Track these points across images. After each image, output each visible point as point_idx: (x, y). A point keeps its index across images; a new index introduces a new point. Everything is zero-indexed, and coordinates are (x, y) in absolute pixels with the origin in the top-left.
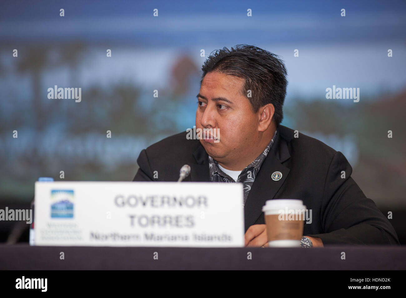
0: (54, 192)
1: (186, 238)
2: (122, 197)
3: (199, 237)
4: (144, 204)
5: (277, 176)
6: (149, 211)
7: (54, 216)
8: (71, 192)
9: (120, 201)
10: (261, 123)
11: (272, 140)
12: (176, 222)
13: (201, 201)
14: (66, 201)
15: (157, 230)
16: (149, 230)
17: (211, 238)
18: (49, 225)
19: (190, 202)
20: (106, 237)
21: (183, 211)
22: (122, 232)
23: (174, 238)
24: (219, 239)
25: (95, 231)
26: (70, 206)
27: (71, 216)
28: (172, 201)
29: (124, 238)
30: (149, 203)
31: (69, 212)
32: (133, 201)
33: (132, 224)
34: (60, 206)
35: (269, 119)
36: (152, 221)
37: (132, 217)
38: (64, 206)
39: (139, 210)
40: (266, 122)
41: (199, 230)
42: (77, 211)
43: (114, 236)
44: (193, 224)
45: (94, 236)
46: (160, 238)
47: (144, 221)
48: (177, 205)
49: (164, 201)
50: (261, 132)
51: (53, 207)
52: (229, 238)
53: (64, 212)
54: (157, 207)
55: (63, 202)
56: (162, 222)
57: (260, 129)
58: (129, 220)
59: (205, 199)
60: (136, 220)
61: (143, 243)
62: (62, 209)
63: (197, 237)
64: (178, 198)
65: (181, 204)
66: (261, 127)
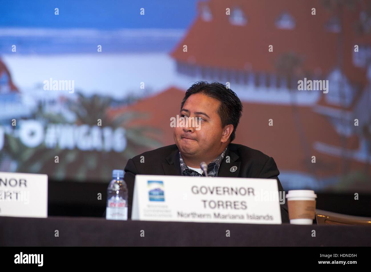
0: (149, 182)
1: (242, 217)
2: (196, 187)
3: (251, 216)
4: (212, 193)
5: (233, 169)
6: (215, 197)
7: (151, 199)
8: (161, 182)
9: (195, 190)
10: (223, 137)
11: (226, 149)
12: (234, 205)
13: (250, 191)
14: (158, 189)
15: (222, 211)
16: (217, 211)
17: (259, 218)
18: (149, 206)
19: (243, 191)
20: (188, 215)
21: (239, 198)
22: (198, 212)
23: (234, 217)
24: (264, 218)
25: (180, 211)
26: (162, 193)
27: (163, 200)
28: (230, 191)
29: (200, 216)
30: (215, 192)
31: (161, 197)
32: (204, 190)
33: (205, 206)
34: (154, 193)
35: (229, 134)
36: (218, 204)
37: (205, 201)
38: (157, 193)
39: (209, 197)
40: (226, 137)
41: (250, 211)
42: (167, 196)
43: (194, 214)
44: (246, 207)
45: (180, 214)
46: (225, 217)
47: (213, 205)
48: (234, 193)
49: (225, 190)
50: (222, 143)
51: (150, 193)
52: (271, 218)
53: (158, 197)
54: (220, 194)
55: (156, 190)
56: (225, 205)
57: (222, 141)
58: (203, 203)
59: (253, 189)
60: (207, 203)
61: (213, 220)
62: (156, 195)
63: (249, 217)
64: (234, 189)
65: (236, 193)
66: (223, 139)
